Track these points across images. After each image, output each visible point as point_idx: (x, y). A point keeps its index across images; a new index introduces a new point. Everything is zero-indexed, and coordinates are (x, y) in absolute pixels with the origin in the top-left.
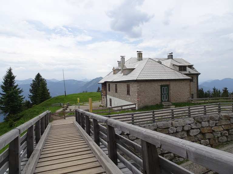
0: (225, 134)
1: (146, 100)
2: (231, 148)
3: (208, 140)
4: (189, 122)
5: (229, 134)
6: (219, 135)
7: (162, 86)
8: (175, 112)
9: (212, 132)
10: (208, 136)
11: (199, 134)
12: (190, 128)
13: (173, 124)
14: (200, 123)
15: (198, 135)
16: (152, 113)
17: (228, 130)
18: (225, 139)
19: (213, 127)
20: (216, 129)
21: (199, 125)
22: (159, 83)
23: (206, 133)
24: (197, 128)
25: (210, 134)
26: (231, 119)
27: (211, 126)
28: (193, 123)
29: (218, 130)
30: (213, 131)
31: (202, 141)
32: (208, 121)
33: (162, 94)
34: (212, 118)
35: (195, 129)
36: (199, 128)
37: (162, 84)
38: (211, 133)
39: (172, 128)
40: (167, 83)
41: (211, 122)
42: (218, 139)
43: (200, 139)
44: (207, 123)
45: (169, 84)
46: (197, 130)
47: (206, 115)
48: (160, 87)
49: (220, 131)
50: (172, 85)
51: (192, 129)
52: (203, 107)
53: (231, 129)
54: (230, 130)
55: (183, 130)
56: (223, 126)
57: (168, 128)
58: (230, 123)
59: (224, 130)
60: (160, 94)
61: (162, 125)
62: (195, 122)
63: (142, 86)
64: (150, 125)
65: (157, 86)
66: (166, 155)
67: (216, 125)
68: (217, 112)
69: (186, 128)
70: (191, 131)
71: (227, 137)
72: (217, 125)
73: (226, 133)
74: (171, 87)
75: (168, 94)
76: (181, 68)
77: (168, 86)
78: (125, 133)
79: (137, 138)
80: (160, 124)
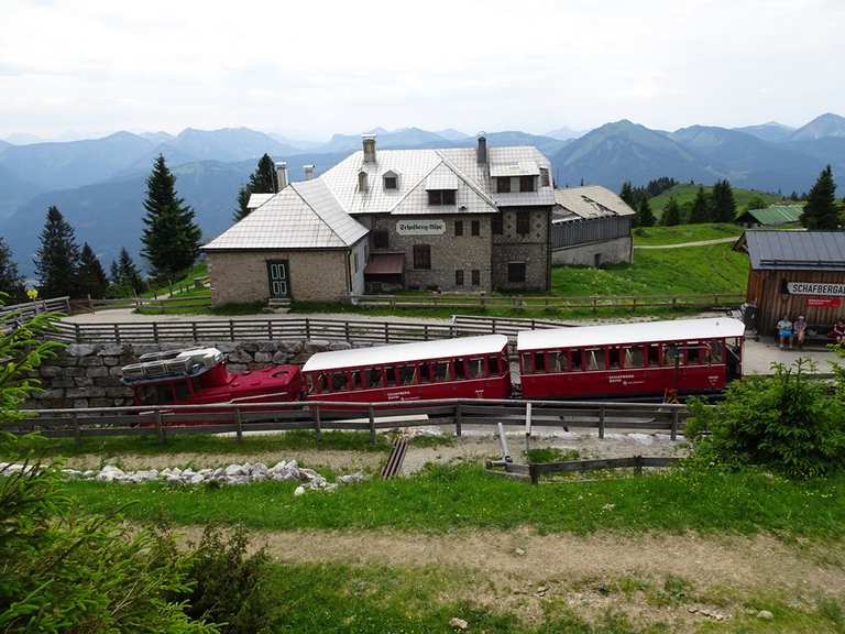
1: (231, 290)
7: (269, 263)
8: (199, 327)
14: (252, 354)
21: (247, 358)
22: (259, 257)
24: (241, 361)
27: (276, 362)
28: (233, 352)
33: (271, 280)
36: (247, 364)
37: (268, 258)
40: (281, 256)
41: (276, 356)
44: (266, 355)
45: (286, 258)
47: (272, 339)
48: (265, 264)
60: (266, 279)
62: (240, 350)
74: (292, 265)
75: (288, 280)
76: (437, 197)
77: (286, 263)
78: (98, 354)
79: (118, 365)
80: (165, 345)
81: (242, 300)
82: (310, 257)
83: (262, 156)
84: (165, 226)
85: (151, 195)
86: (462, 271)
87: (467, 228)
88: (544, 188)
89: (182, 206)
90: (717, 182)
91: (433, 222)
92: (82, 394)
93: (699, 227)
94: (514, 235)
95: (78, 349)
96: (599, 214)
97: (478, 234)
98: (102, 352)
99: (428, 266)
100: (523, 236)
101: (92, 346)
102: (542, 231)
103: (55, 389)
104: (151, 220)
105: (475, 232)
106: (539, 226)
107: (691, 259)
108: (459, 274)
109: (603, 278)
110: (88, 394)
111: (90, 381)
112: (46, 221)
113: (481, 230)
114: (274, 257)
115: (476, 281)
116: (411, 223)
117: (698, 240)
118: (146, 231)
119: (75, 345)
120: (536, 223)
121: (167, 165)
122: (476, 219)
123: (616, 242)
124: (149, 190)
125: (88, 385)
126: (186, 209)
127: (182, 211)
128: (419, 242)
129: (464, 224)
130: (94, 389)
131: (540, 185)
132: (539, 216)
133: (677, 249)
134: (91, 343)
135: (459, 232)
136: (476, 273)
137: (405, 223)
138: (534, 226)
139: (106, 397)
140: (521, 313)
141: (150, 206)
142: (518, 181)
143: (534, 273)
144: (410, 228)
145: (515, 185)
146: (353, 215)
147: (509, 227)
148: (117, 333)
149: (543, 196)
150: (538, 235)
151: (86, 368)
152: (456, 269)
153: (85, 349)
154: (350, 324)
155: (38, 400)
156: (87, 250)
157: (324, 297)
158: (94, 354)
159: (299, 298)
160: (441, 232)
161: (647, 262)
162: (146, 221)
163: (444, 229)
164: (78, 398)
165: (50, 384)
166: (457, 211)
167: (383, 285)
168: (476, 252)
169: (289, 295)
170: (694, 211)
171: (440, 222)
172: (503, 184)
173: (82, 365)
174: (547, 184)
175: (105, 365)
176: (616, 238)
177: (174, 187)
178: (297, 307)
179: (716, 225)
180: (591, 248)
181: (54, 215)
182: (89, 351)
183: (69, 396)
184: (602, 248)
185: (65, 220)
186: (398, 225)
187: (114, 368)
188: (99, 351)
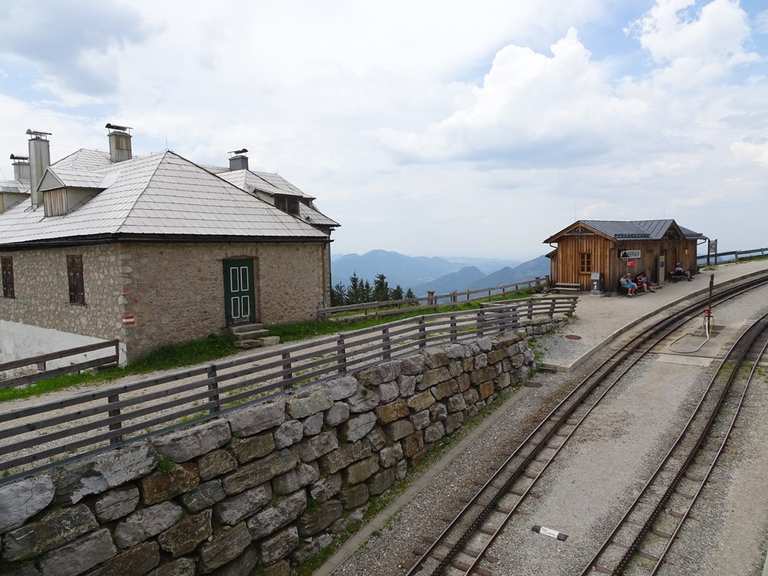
0: (440, 415)
1: (165, 320)
2: (459, 456)
3: (398, 447)
4: (345, 393)
5: (449, 413)
6: (426, 421)
7: (227, 263)
8: (296, 359)
9: (407, 414)
10: (400, 430)
11: (374, 428)
12: (347, 415)
13: (292, 407)
14: (376, 390)
15: (372, 435)
16: (205, 376)
17: (445, 400)
18: (439, 429)
19: (410, 397)
20: (417, 402)
21: (373, 399)
23: (394, 421)
24: (367, 408)
25: (403, 421)
26: (451, 365)
27: (405, 395)
28: (355, 394)
29: (423, 404)
30: (412, 410)
31: (385, 450)
32: (397, 380)
33: (228, 295)
34: (405, 368)
35: (362, 416)
36: (373, 410)
38: (407, 418)
39: (288, 424)
41: (403, 383)
42: (424, 435)
43: (378, 448)
44: (393, 386)
45: (254, 254)
46: (367, 415)
47: (390, 359)
48: (221, 265)
49: (428, 408)
50: (266, 260)
51: (354, 415)
52: (380, 333)
53: (452, 396)
54: (451, 399)
55: (326, 426)
56: (433, 389)
57: (275, 428)
58: (448, 376)
59: (437, 401)
60: (220, 292)
61: (250, 422)
62: (362, 388)
63: (144, 261)
64: (199, 432)
65: (210, 263)
66: (271, 541)
67: (417, 391)
68: (417, 347)
69: (335, 418)
70: (352, 424)
71: (443, 421)
72: (421, 388)
73: (442, 411)
74: (261, 268)
75: (253, 292)
78: (76, 497)
79: (141, 505)
80: (243, 416)
81: (183, 338)
98: (91, 485)
101: (44, 479)
157: (298, 315)
158: (60, 501)
169: (253, 317)
175: (102, 523)
182: (39, 500)
187: (134, 519)
188: (78, 485)
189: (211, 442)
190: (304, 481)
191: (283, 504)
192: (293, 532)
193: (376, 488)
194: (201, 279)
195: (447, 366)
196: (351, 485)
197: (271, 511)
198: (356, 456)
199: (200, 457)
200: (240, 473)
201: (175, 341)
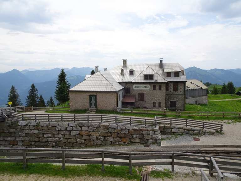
0: (101, 139)
1: (77, 105)
3: (83, 141)
4: (72, 125)
5: (104, 140)
6: (95, 138)
7: (90, 96)
10: (84, 137)
11: (78, 134)
12: (72, 130)
13: (59, 125)
14: (81, 127)
17: (104, 137)
18: (99, 142)
20: (93, 134)
21: (79, 129)
22: (87, 94)
23: (84, 135)
24: (77, 130)
25: (86, 136)
26: (109, 129)
27: (89, 131)
28: (74, 126)
29: (94, 135)
30: (90, 135)
31: (79, 139)
33: (90, 102)
35: (75, 131)
36: (79, 131)
37: (90, 94)
39: (58, 127)
40: (94, 94)
42: (93, 141)
45: (96, 94)
49: (96, 136)
51: (73, 130)
53: (107, 136)
55: (66, 130)
56: (99, 132)
57: (56, 127)
58: (107, 131)
59: (100, 136)
62: (77, 126)
67: (94, 131)
69: (68, 129)
70: (72, 132)
71: (102, 141)
74: (98, 97)
75: (96, 102)
76: (147, 77)
77: (96, 96)
78: (28, 125)
79: (34, 129)
80: (51, 123)
81: (80, 109)
82: (104, 95)
83: (92, 70)
84: (62, 89)
85: (59, 80)
86: (155, 102)
87: (157, 87)
88: (183, 76)
89: (67, 83)
90: (228, 82)
91: (146, 85)
92: (21, 139)
93: (225, 95)
94: (172, 91)
95: (22, 123)
96: (197, 88)
97: (161, 90)
98: (30, 125)
99: (143, 100)
100: (176, 92)
101: (27, 122)
102: (182, 90)
103: (12, 137)
104: (58, 87)
105: (160, 89)
106: (181, 88)
107: (226, 104)
108: (154, 103)
109: (201, 108)
110: (23, 139)
111: (24, 135)
112: (30, 88)
113: (162, 89)
114: (92, 94)
115: (160, 106)
116: (138, 85)
117: (225, 99)
118: (56, 90)
119: (21, 122)
120: (180, 88)
121: (64, 71)
122: (160, 85)
123: (202, 97)
124: (58, 78)
125: (24, 136)
126: (69, 84)
127: (67, 85)
128: (141, 92)
129: (156, 86)
130: (26, 138)
131: (181, 75)
132: (181, 85)
133: (220, 101)
134: (26, 121)
135: (154, 89)
136: (160, 103)
137: (136, 85)
138: (179, 88)
139: (29, 141)
140: (179, 116)
141: (58, 83)
142: (174, 73)
143: (179, 104)
144: (138, 87)
145: (173, 75)
146: (119, 82)
147: (171, 88)
148: (35, 118)
149: (182, 79)
150: (181, 92)
151: (24, 130)
152: (153, 101)
153: (24, 123)
154: (117, 118)
155: (6, 141)
156: (41, 97)
157: (108, 108)
158: (27, 125)
159: (99, 109)
160: (148, 89)
161: (212, 104)
162: (57, 87)
163: (149, 88)
164: (19, 141)
165: (11, 135)
166: (154, 82)
167: (128, 106)
168: (160, 96)
169: (96, 107)
170: (222, 90)
171: (148, 85)
172: (169, 74)
173: (22, 129)
174: (183, 75)
175: (30, 129)
176: (202, 96)
177: (66, 77)
178: (98, 111)
179: (231, 95)
180: (194, 99)
181: (33, 86)
182: (25, 124)
183: (16, 140)
184: (198, 99)
185: (36, 88)
186: (134, 86)
187: (33, 130)
188: (29, 124)
189: (45, 125)
190: (59, 137)
191: (53, 138)
192: (54, 144)
193: (74, 145)
194: (84, 99)
195: (108, 129)
196: (68, 142)
197: (51, 138)
198: (71, 138)
199: (43, 126)
200: (48, 131)
201: (78, 109)
